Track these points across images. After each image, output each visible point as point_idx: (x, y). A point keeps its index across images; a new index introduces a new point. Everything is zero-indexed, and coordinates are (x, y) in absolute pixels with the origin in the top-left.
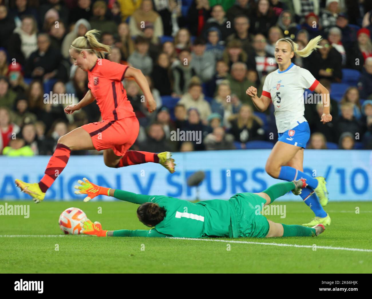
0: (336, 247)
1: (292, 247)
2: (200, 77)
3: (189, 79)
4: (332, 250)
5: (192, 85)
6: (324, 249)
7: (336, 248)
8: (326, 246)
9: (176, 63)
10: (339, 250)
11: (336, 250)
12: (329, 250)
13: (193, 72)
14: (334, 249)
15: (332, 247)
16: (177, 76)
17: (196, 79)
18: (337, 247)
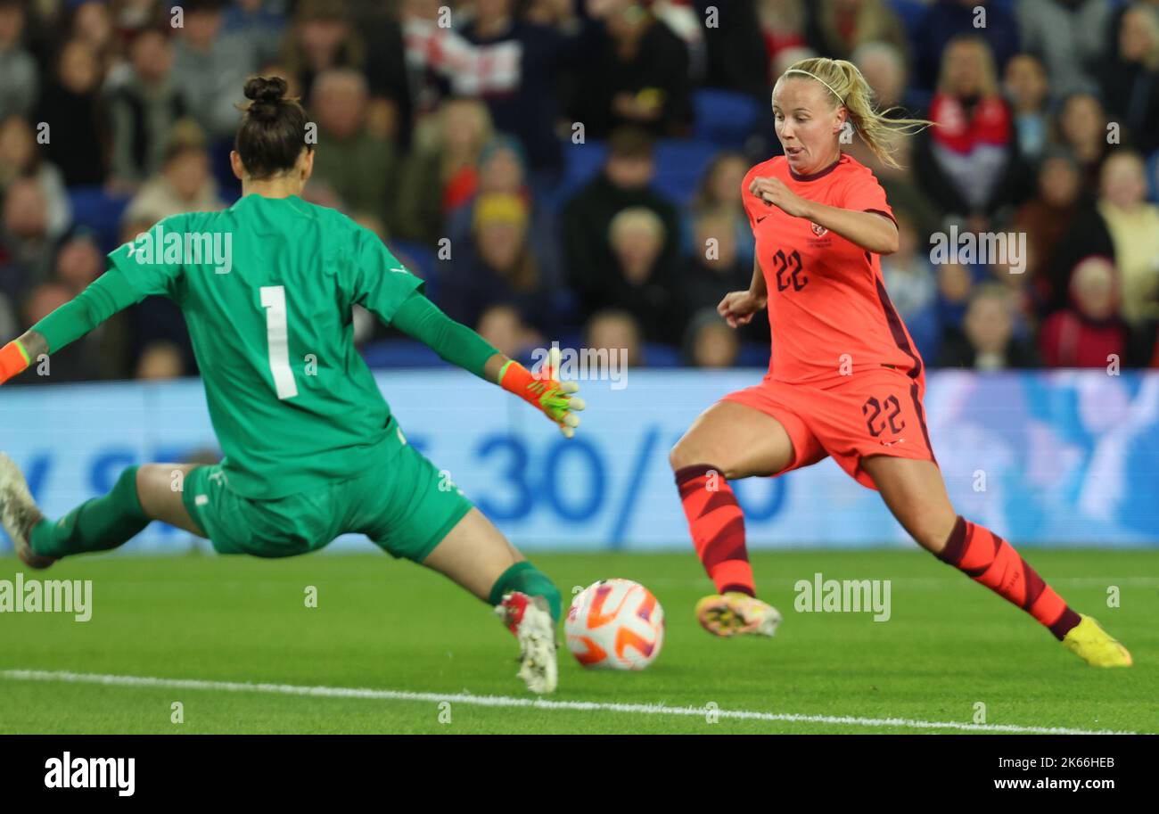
0: (678, 706)
1: (527, 707)
2: (204, 121)
3: (163, 130)
4: (668, 716)
5: (175, 151)
6: (637, 714)
7: (678, 711)
8: (644, 704)
9: (119, 74)
10: (690, 716)
11: (679, 715)
12: (655, 716)
13: (179, 107)
14: (672, 714)
15: (668, 706)
16: (122, 120)
17: (188, 131)
18: (684, 707)
